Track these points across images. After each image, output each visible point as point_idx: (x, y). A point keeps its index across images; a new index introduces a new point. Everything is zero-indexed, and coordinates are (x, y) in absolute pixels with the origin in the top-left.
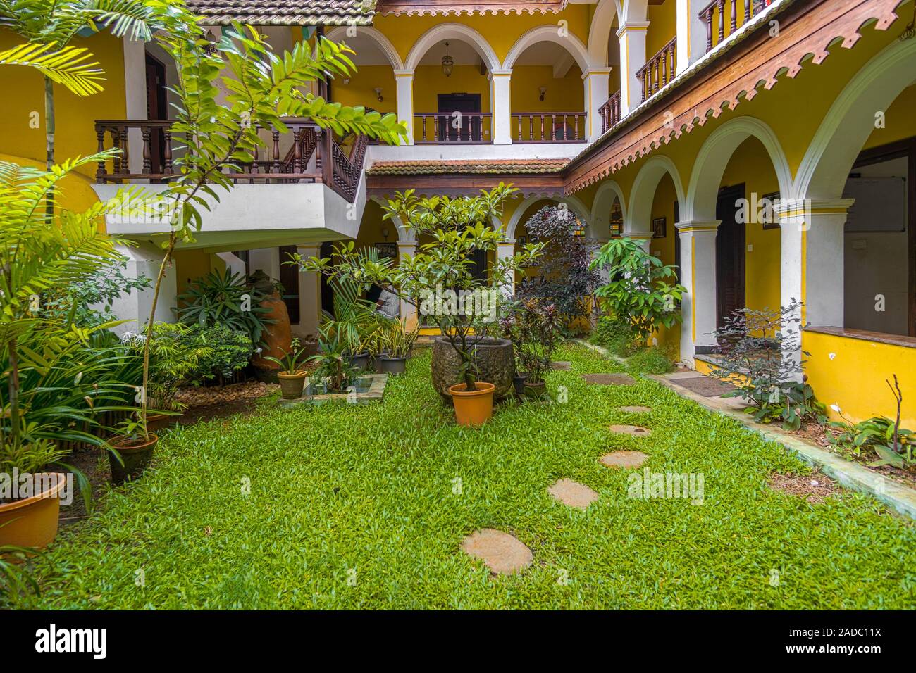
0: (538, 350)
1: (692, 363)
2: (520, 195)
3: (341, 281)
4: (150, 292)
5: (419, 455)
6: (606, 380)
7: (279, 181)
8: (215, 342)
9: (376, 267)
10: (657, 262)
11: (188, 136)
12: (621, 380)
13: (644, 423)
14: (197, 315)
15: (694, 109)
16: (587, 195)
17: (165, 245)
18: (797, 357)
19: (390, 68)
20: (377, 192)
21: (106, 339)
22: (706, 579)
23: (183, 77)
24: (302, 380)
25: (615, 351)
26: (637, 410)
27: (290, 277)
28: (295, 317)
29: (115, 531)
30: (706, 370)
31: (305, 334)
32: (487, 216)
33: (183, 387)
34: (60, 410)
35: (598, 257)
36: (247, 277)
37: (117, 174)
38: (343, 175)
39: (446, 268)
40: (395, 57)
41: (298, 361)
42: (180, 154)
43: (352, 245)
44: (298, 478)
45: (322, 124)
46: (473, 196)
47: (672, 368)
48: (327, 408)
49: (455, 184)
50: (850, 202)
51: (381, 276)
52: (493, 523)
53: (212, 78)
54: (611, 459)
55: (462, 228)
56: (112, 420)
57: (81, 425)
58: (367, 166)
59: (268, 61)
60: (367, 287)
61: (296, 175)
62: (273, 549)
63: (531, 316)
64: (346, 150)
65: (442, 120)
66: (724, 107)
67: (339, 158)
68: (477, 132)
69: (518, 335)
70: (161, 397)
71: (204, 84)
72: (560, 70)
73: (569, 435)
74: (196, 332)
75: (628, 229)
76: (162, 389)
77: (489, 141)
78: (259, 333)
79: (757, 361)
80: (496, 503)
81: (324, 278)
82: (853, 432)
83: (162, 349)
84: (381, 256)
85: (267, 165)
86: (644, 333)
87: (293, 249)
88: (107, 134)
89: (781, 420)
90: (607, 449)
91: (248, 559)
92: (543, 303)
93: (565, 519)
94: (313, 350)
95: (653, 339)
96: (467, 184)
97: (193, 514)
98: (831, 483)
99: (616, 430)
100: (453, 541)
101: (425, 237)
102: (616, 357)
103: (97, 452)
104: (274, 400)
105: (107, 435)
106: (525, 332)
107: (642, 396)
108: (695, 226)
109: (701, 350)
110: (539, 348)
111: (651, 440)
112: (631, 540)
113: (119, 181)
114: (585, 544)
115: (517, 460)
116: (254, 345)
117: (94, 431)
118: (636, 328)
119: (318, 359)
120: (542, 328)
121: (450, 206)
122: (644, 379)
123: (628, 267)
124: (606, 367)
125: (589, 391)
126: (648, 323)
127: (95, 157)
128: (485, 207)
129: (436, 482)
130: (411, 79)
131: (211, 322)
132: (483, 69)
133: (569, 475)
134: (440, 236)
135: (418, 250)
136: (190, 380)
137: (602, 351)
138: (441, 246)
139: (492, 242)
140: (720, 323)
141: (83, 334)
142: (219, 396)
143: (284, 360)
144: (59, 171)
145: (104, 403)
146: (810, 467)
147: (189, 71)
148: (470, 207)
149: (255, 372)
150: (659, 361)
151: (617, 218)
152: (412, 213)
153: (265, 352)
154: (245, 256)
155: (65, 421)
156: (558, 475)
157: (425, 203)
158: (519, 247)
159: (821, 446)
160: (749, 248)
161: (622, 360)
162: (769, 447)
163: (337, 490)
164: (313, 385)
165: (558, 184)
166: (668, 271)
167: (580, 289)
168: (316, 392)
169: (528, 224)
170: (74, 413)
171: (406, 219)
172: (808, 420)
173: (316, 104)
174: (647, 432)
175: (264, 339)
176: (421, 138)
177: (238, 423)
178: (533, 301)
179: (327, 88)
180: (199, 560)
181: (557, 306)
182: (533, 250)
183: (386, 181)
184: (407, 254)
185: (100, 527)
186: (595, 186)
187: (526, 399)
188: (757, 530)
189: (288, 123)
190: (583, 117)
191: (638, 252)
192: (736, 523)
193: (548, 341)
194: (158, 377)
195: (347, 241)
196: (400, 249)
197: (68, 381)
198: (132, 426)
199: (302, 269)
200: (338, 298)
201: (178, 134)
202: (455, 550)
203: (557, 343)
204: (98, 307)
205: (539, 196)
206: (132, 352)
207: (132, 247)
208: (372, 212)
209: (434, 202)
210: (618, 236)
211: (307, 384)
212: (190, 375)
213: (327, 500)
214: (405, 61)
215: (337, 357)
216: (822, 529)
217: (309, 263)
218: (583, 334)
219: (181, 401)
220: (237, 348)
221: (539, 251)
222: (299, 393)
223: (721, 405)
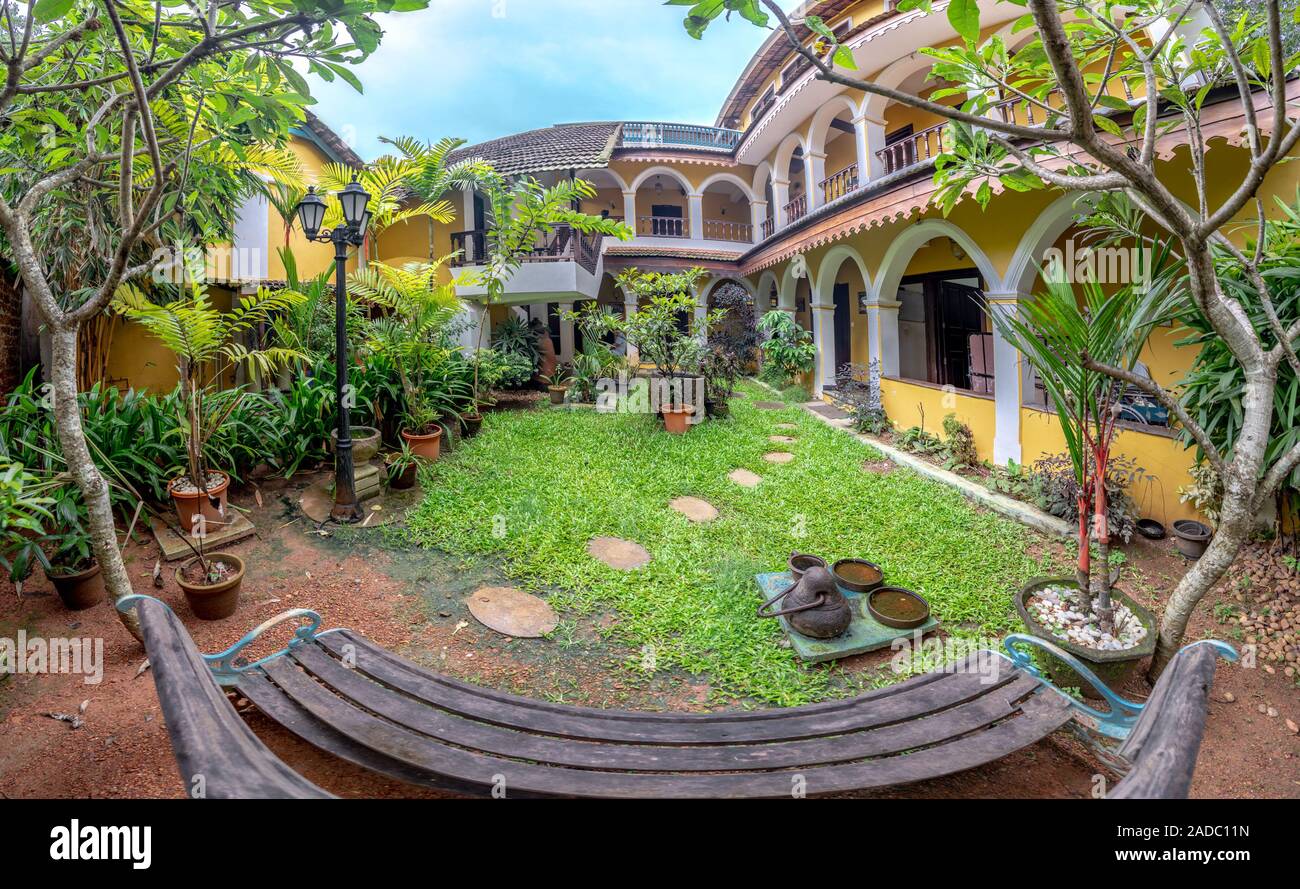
0: (723, 383)
1: (821, 396)
2: (710, 274)
3: (588, 328)
4: (478, 330)
5: (640, 448)
6: (769, 405)
7: (547, 260)
8: (512, 363)
9: (611, 320)
10: (800, 328)
11: (496, 238)
12: (778, 406)
13: (792, 435)
14: (501, 345)
15: (818, 235)
16: (755, 278)
17: (485, 303)
18: (878, 394)
19: (619, 190)
20: (610, 267)
21: (457, 357)
22: (826, 520)
23: (494, 206)
24: (563, 392)
25: (774, 386)
26: (788, 427)
27: (555, 323)
28: (558, 350)
29: (465, 462)
30: (829, 401)
31: (564, 362)
32: (687, 288)
33: (495, 389)
34: (438, 393)
35: (763, 322)
36: (529, 322)
37: (460, 262)
38: (587, 256)
39: (660, 323)
40: (622, 182)
41: (561, 379)
42: (492, 248)
43: (595, 304)
44: (561, 453)
45: (574, 226)
46: (677, 273)
47: (809, 399)
48: (579, 413)
49: (666, 264)
50: (900, 303)
51: (614, 326)
52: (693, 493)
53: (509, 205)
54: (770, 457)
55: (670, 295)
56: (461, 403)
57: (447, 403)
58: (603, 250)
59: (541, 193)
60: (605, 333)
61: (557, 257)
62: (548, 489)
63: (718, 359)
64: (589, 240)
65: (655, 221)
66: (834, 237)
67: (585, 245)
68: (678, 230)
69: (710, 372)
70: (484, 393)
71: (505, 208)
72: (734, 198)
73: (743, 442)
74: (501, 356)
75: (782, 303)
76: (484, 388)
77: (688, 236)
78: (536, 359)
79: (858, 396)
80: (693, 481)
81: (576, 326)
82: (904, 435)
83: (484, 365)
84: (614, 311)
85: (540, 251)
86: (793, 375)
87: (556, 305)
88: (456, 241)
89: (871, 431)
90: (768, 451)
91: (533, 492)
92: (727, 350)
93: (740, 492)
94: (569, 373)
95: (798, 380)
96: (673, 264)
97: (503, 462)
98: (894, 464)
99: (775, 439)
100: (664, 501)
101: (643, 301)
102: (775, 391)
103: (455, 420)
104: (546, 403)
105: (459, 411)
106: (714, 370)
107: (791, 417)
108: (822, 308)
109: (827, 388)
110: (724, 382)
111: (797, 446)
112: (783, 503)
113: (461, 266)
114: (753, 506)
115: (707, 456)
116: (534, 367)
117: (453, 407)
118: (787, 372)
119: (573, 379)
120: (726, 369)
121: (661, 280)
122: (792, 406)
123: (782, 330)
124: (769, 397)
125: (758, 413)
126: (794, 368)
127: (452, 255)
128: (686, 281)
129: (653, 466)
130: (634, 196)
131: (509, 350)
132: (683, 192)
133: (743, 466)
134: (655, 300)
135: (639, 309)
136: (499, 385)
137: (766, 386)
138: (656, 307)
139: (691, 306)
140: (837, 371)
141: (447, 353)
142: (514, 397)
143: (552, 378)
144: (437, 264)
145: (457, 393)
146: (884, 457)
147: (497, 202)
148: (676, 281)
149: (535, 384)
150: (802, 394)
151: (774, 294)
152: (635, 283)
153: (540, 372)
154: (527, 308)
155: (440, 400)
156: (735, 466)
157: (644, 277)
158: (710, 310)
159: (889, 444)
160: (852, 324)
161: (779, 393)
162: (864, 448)
163: (586, 464)
164: (570, 397)
165: (735, 268)
166: (806, 335)
167: (751, 342)
168: (571, 401)
169: (715, 295)
170: (445, 396)
171: (631, 287)
172: (884, 430)
173: (571, 214)
174: (794, 441)
175: (540, 363)
176: (640, 232)
177: (525, 414)
178: (720, 349)
179: (577, 205)
180: (507, 486)
181: (736, 353)
182: (719, 314)
183: (617, 259)
184: (631, 311)
185: (457, 458)
186: (760, 273)
187: (714, 417)
188: (856, 493)
189: (553, 225)
190: (750, 228)
191: (787, 320)
192: (844, 490)
193: (730, 379)
194: (483, 382)
195: (591, 301)
196: (627, 307)
197: (440, 379)
198: (470, 408)
199: (563, 319)
200: (586, 339)
201: (491, 237)
202: (665, 506)
203: (736, 380)
204: (453, 338)
205: (723, 276)
206: (469, 365)
207: (468, 304)
208: (608, 281)
209: (650, 277)
210: (774, 307)
211: (566, 395)
212: (499, 382)
213: (580, 469)
214: (629, 186)
215: (585, 379)
216: (887, 489)
217: (567, 315)
218: (753, 374)
219: (495, 397)
220: (524, 368)
221: (723, 315)
222: (561, 401)
223: (839, 424)
